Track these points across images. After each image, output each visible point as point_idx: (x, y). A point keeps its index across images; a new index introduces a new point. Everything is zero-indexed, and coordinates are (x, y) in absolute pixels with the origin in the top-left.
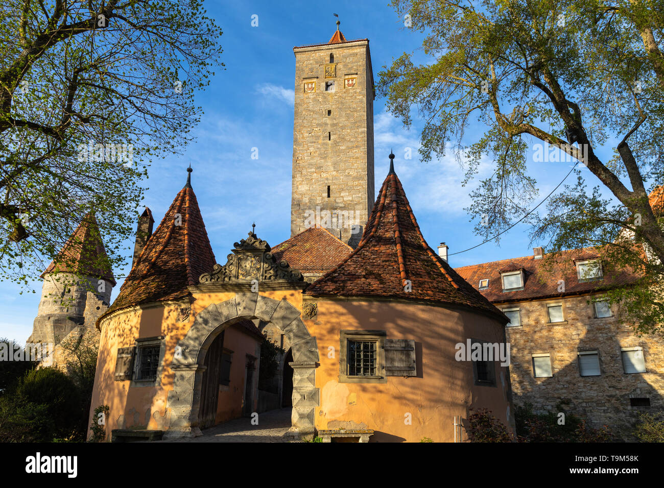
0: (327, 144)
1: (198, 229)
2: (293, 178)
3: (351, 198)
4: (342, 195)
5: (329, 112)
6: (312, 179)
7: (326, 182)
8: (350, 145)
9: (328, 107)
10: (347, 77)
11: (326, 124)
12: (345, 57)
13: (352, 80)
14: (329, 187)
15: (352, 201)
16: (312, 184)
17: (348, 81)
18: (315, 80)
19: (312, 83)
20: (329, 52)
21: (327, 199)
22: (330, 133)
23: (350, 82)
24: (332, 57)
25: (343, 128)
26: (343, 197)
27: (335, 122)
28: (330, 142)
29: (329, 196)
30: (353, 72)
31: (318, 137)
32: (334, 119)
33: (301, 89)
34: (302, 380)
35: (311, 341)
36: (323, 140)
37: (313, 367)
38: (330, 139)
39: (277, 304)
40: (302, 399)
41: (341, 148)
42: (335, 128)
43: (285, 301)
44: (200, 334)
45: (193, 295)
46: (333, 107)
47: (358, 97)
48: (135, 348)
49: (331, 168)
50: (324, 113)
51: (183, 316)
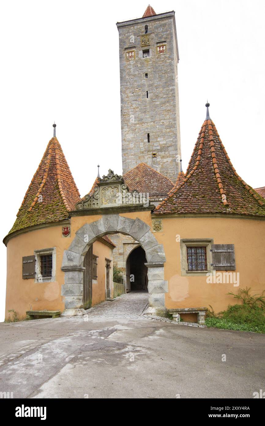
0: (146, 102)
1: (65, 170)
2: (121, 128)
3: (165, 142)
4: (158, 140)
5: (146, 75)
6: (135, 130)
7: (146, 130)
8: (163, 100)
9: (145, 71)
10: (159, 45)
11: (144, 85)
12: (157, 28)
13: (163, 47)
14: (148, 135)
15: (166, 144)
16: (136, 133)
17: (160, 48)
18: (134, 49)
19: (132, 52)
20: (144, 25)
21: (148, 144)
22: (147, 92)
23: (161, 49)
24: (146, 28)
25: (157, 87)
26: (159, 141)
27: (151, 83)
28: (148, 99)
29: (149, 141)
30: (163, 40)
31: (139, 96)
32: (151, 80)
33: (124, 57)
34: (154, 275)
35: (159, 247)
36: (143, 98)
37: (162, 266)
38: (147, 98)
39: (133, 222)
40: (155, 288)
41: (156, 103)
42: (151, 87)
43: (139, 219)
44: (79, 245)
45: (72, 218)
46: (149, 70)
47: (168, 61)
48: (34, 256)
49: (150, 120)
50: (142, 76)
51: (66, 233)
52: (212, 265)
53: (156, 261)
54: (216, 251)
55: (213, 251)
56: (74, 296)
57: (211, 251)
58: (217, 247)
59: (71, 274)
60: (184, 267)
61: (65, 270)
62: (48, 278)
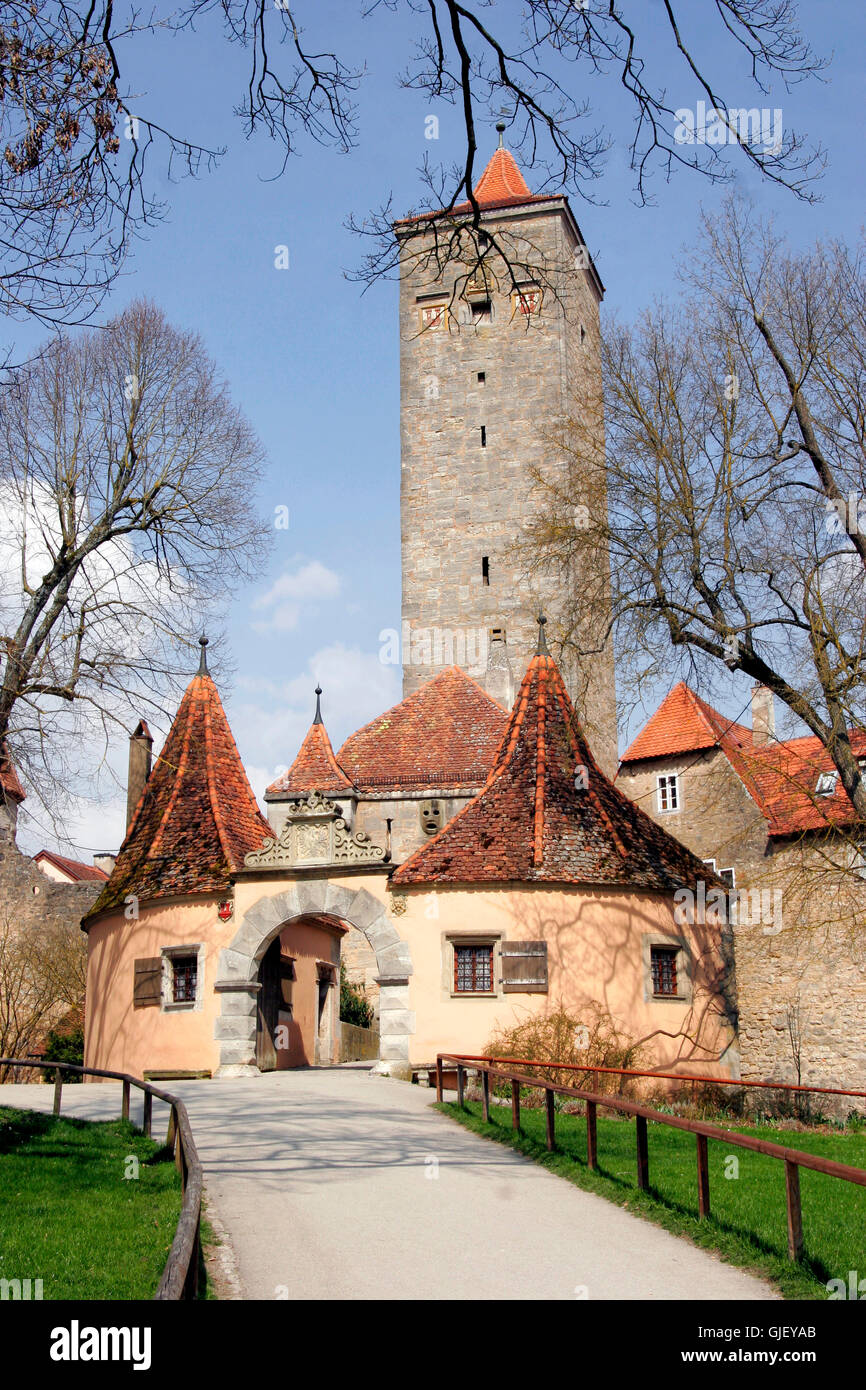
0: (478, 458)
2: (403, 541)
3: (536, 587)
4: (515, 578)
5: (481, 377)
6: (446, 544)
7: (479, 548)
8: (531, 456)
9: (481, 363)
10: (519, 289)
11: (475, 408)
13: (532, 298)
14: (485, 560)
15: (539, 592)
16: (446, 556)
17: (522, 299)
18: (443, 301)
19: (437, 309)
21: (481, 589)
22: (483, 428)
23: (527, 301)
25: (512, 417)
26: (517, 582)
27: (495, 401)
28: (483, 451)
29: (486, 582)
31: (457, 440)
32: (495, 394)
33: (413, 323)
34: (390, 1000)
35: (401, 946)
36: (470, 446)
37: (404, 983)
38: (484, 445)
39: (354, 895)
40: (391, 1025)
41: (510, 464)
42: (495, 415)
43: (365, 890)
44: (251, 940)
45: (236, 885)
46: (491, 364)
47: (547, 339)
48: (160, 959)
49: (490, 515)
50: (469, 380)
51: (225, 916)
52: (501, 982)
53: (395, 972)
54: (508, 954)
55: (504, 954)
56: (240, 1039)
57: (500, 954)
58: (512, 946)
59: (233, 996)
60: (446, 985)
61: (220, 989)
62: (189, 1003)
